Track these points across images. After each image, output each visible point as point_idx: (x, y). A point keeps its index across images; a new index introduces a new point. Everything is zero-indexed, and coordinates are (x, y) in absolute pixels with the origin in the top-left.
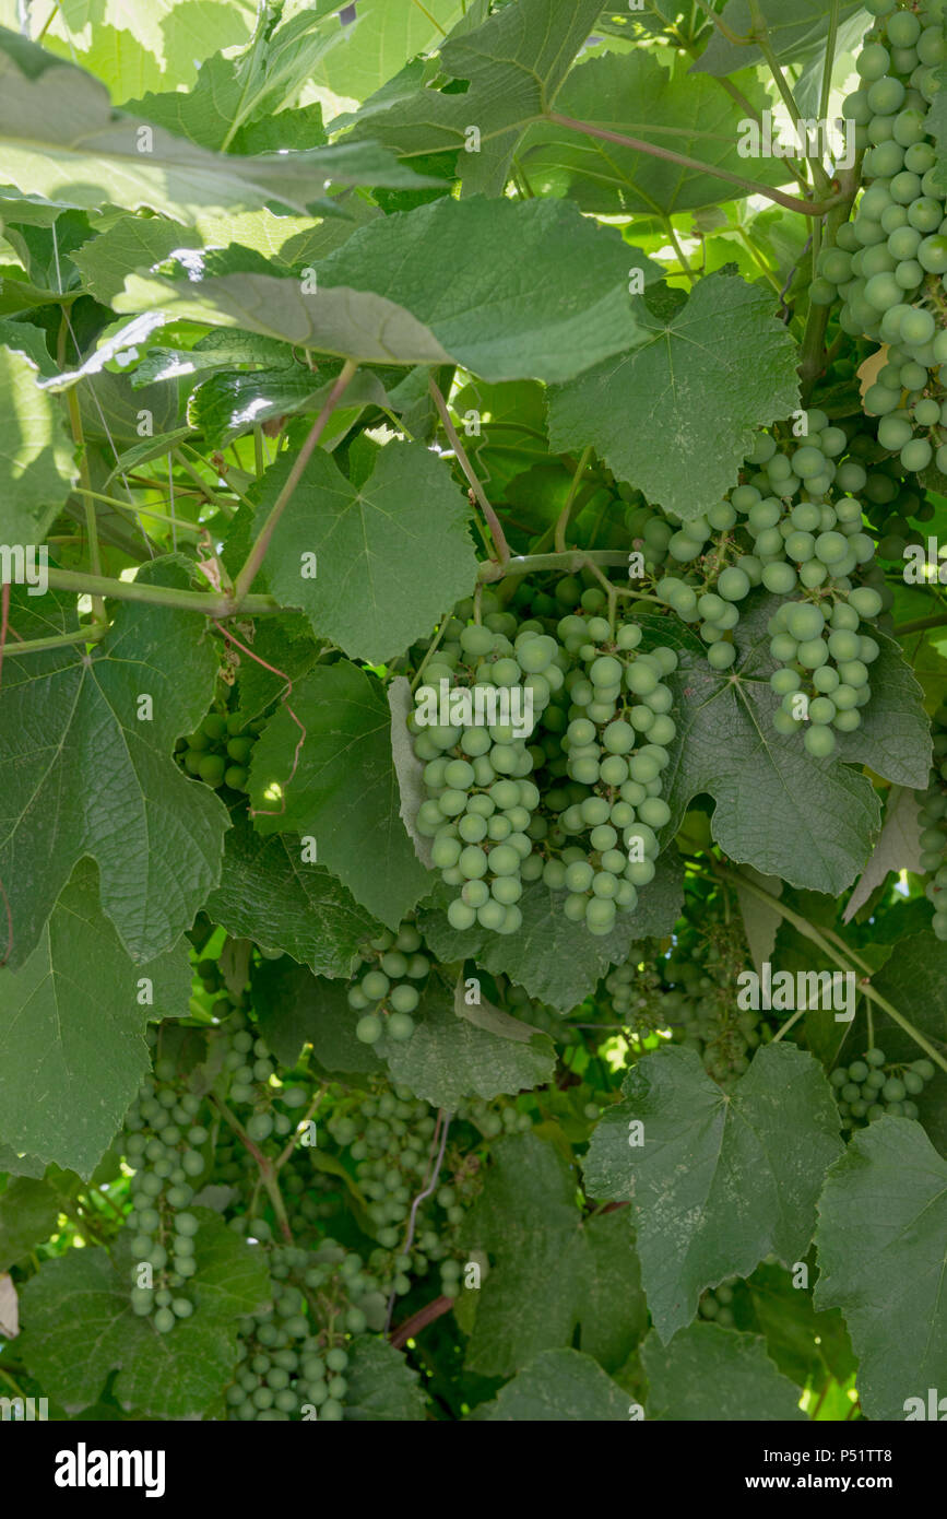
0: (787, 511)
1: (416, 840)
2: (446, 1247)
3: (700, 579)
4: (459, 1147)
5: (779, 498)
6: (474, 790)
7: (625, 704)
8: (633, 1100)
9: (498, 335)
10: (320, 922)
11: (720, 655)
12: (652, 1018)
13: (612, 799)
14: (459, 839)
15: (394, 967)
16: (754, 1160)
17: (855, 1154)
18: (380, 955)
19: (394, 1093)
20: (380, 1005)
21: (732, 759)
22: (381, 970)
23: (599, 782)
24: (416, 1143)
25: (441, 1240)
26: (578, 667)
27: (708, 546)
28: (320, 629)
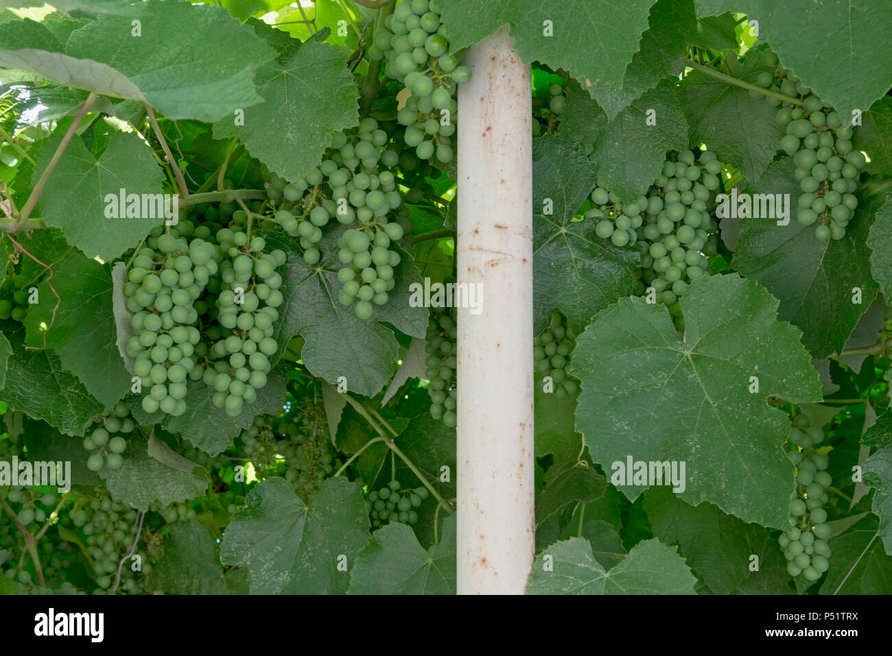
0: (352, 177)
1: (125, 360)
2: (140, 588)
3: (301, 211)
4: (151, 528)
5: (348, 168)
6: (162, 331)
7: (254, 282)
8: (252, 508)
9: (180, 86)
10: (66, 402)
11: (311, 256)
12: (268, 458)
13: (244, 337)
14: (151, 360)
15: (112, 426)
16: (320, 544)
17: (373, 543)
18: (104, 419)
19: (110, 498)
20: (102, 448)
21: (316, 316)
22: (104, 427)
23: (237, 328)
24: (124, 526)
25: (136, 583)
26: (226, 260)
27: (306, 193)
28: (70, 240)
